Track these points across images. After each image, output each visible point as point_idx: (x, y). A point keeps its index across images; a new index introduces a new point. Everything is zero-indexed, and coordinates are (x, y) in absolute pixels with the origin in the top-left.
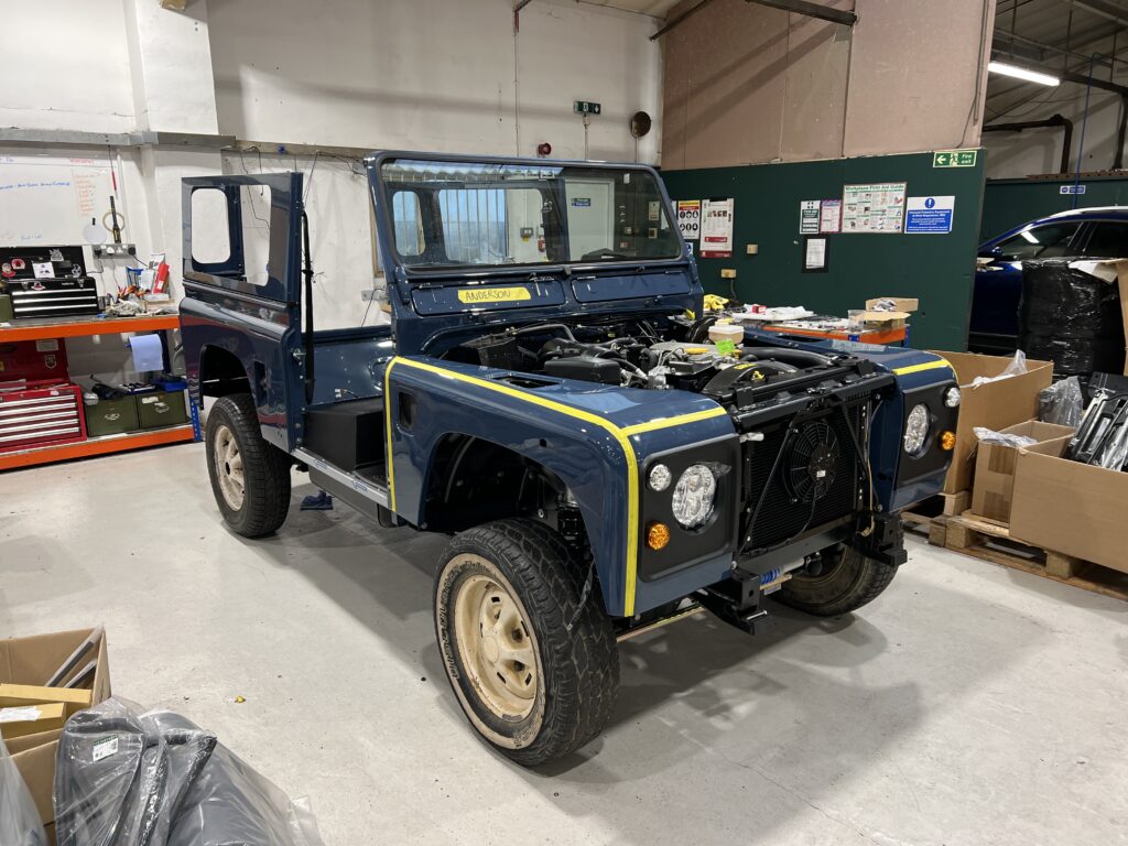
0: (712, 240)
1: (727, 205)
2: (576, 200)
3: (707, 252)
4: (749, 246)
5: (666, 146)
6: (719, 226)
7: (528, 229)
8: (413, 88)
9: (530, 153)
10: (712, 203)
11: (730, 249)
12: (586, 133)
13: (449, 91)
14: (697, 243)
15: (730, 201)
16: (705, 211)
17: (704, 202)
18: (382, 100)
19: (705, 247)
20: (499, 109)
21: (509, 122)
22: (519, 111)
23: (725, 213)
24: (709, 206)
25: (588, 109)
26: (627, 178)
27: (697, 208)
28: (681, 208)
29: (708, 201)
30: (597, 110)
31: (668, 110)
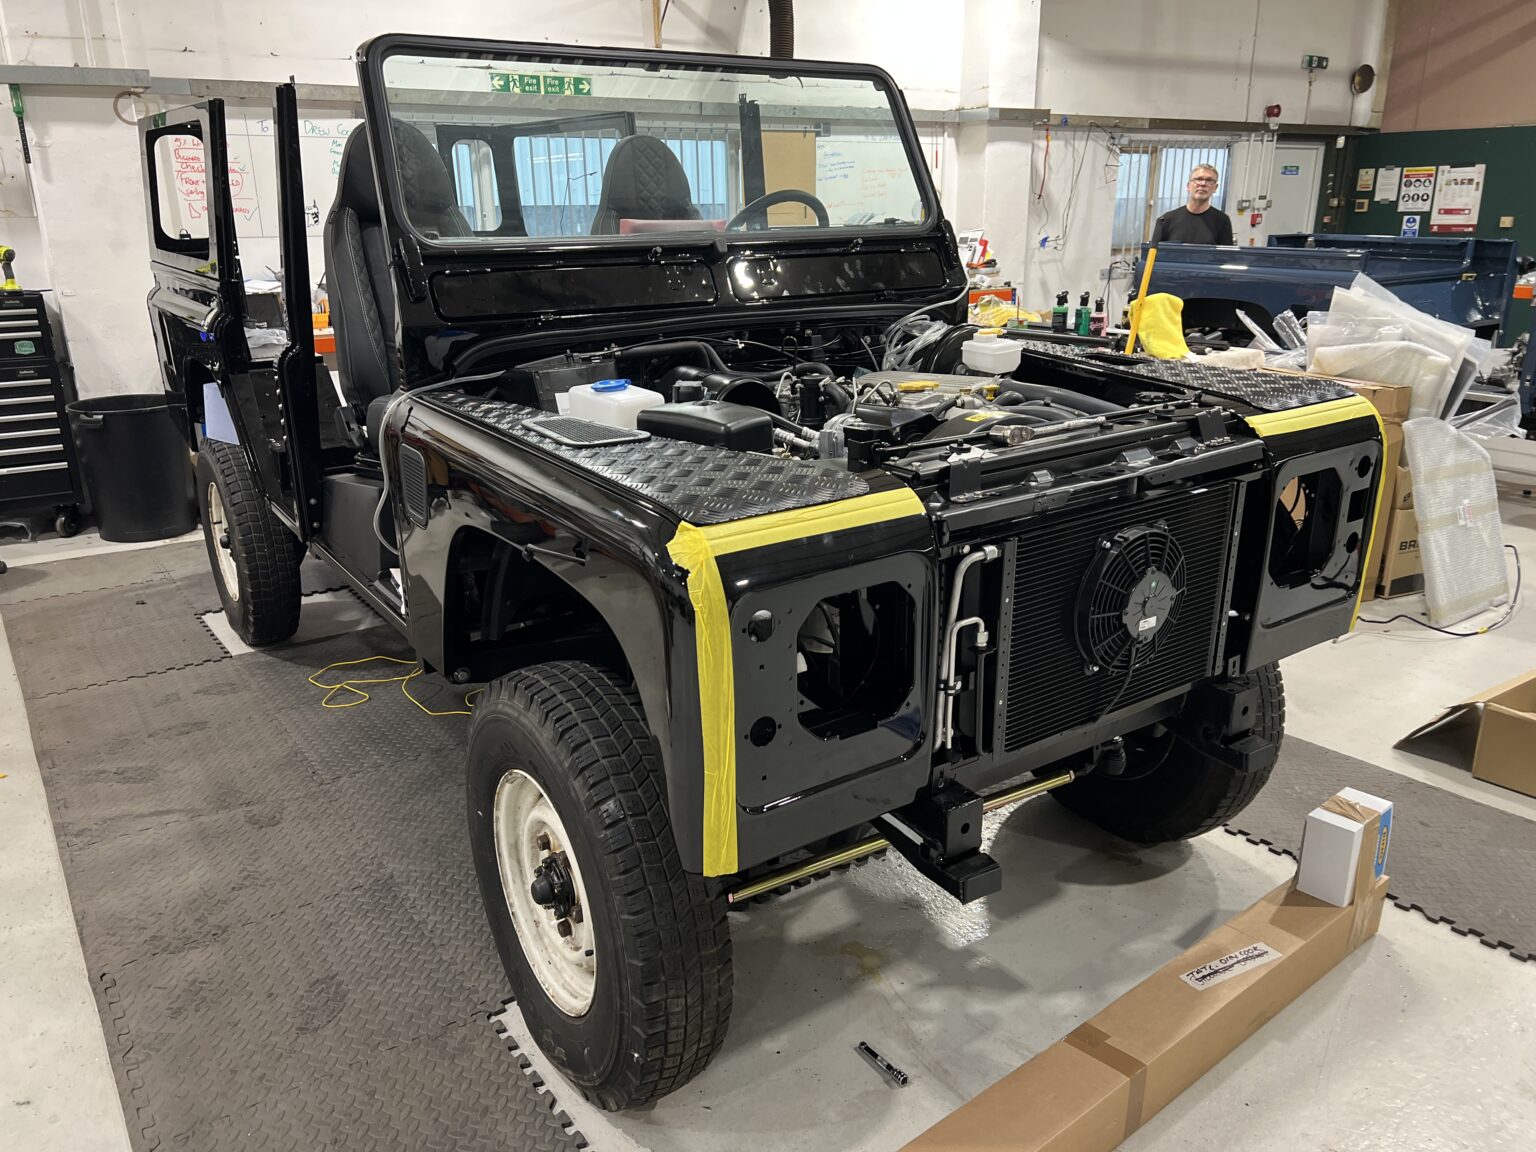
0: (1449, 212)
1: (1477, 172)
2: (1286, 167)
3: (1440, 226)
4: (1503, 219)
5: (1390, 105)
6: (1460, 196)
7: (1246, 201)
8: (1167, 48)
9: (1257, 116)
10: (1453, 169)
11: (1475, 222)
12: (1310, 91)
13: (1200, 50)
14: (1426, 216)
15: (1481, 168)
16: (1442, 179)
17: (1441, 168)
18: (1143, 63)
19: (1437, 220)
20: (1236, 68)
21: (1244, 81)
22: (1253, 69)
23: (1470, 181)
24: (1447, 173)
25: (1316, 64)
26: (1341, 142)
27: (1431, 175)
28: (1407, 176)
29: (1448, 167)
30: (1325, 64)
31: (1396, 64)
